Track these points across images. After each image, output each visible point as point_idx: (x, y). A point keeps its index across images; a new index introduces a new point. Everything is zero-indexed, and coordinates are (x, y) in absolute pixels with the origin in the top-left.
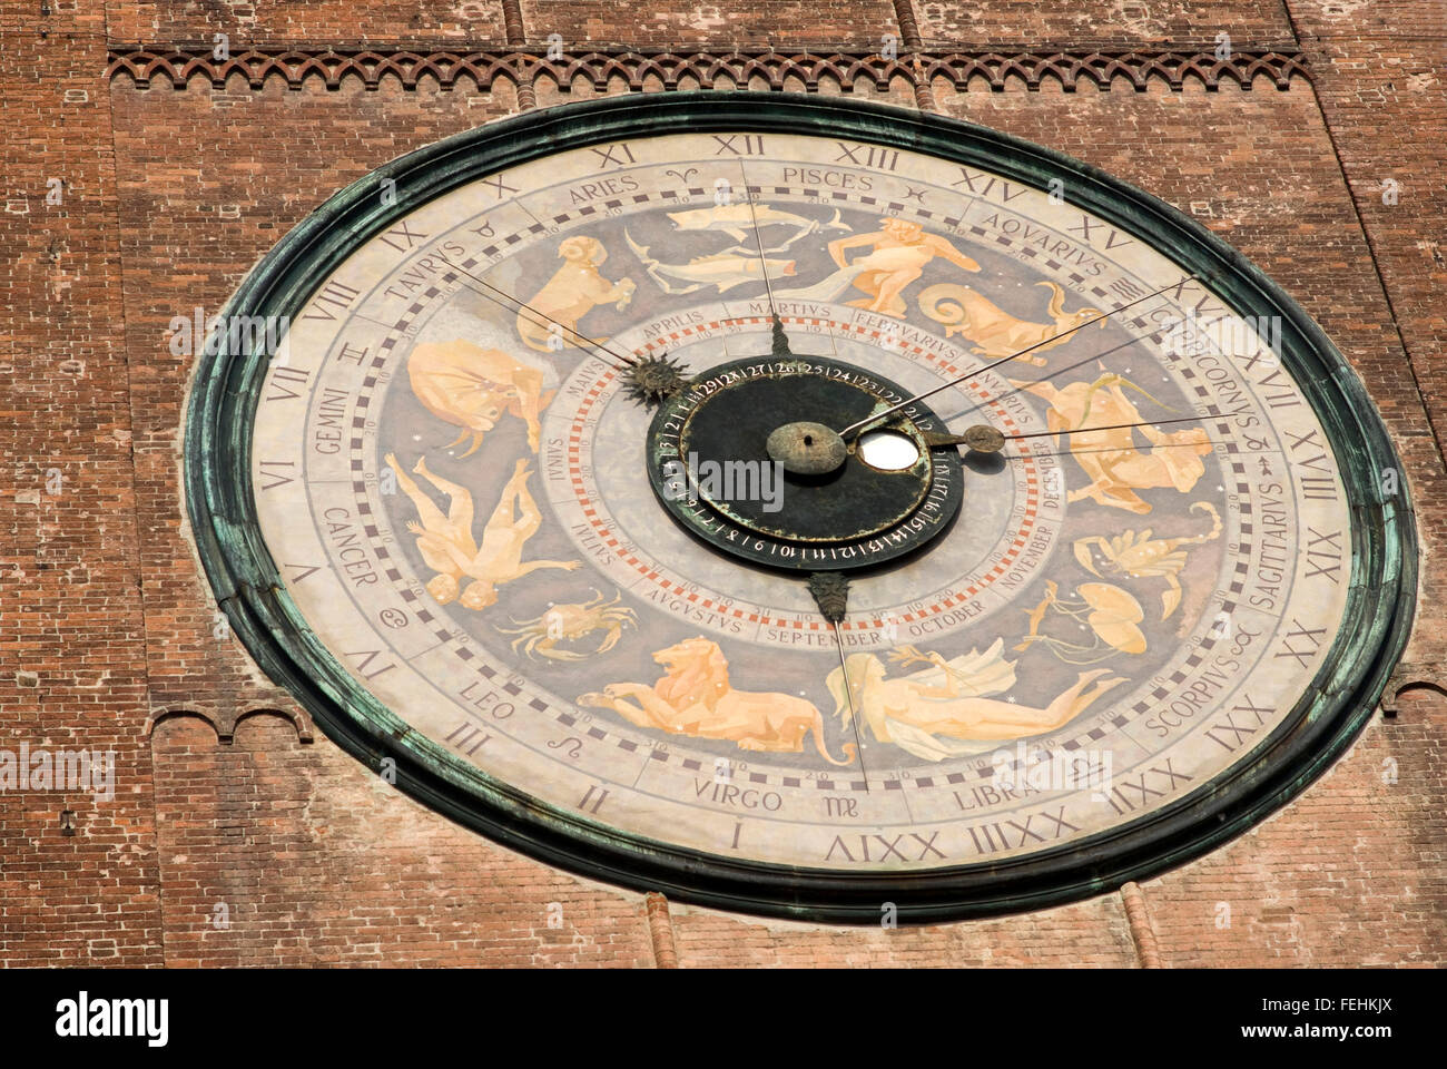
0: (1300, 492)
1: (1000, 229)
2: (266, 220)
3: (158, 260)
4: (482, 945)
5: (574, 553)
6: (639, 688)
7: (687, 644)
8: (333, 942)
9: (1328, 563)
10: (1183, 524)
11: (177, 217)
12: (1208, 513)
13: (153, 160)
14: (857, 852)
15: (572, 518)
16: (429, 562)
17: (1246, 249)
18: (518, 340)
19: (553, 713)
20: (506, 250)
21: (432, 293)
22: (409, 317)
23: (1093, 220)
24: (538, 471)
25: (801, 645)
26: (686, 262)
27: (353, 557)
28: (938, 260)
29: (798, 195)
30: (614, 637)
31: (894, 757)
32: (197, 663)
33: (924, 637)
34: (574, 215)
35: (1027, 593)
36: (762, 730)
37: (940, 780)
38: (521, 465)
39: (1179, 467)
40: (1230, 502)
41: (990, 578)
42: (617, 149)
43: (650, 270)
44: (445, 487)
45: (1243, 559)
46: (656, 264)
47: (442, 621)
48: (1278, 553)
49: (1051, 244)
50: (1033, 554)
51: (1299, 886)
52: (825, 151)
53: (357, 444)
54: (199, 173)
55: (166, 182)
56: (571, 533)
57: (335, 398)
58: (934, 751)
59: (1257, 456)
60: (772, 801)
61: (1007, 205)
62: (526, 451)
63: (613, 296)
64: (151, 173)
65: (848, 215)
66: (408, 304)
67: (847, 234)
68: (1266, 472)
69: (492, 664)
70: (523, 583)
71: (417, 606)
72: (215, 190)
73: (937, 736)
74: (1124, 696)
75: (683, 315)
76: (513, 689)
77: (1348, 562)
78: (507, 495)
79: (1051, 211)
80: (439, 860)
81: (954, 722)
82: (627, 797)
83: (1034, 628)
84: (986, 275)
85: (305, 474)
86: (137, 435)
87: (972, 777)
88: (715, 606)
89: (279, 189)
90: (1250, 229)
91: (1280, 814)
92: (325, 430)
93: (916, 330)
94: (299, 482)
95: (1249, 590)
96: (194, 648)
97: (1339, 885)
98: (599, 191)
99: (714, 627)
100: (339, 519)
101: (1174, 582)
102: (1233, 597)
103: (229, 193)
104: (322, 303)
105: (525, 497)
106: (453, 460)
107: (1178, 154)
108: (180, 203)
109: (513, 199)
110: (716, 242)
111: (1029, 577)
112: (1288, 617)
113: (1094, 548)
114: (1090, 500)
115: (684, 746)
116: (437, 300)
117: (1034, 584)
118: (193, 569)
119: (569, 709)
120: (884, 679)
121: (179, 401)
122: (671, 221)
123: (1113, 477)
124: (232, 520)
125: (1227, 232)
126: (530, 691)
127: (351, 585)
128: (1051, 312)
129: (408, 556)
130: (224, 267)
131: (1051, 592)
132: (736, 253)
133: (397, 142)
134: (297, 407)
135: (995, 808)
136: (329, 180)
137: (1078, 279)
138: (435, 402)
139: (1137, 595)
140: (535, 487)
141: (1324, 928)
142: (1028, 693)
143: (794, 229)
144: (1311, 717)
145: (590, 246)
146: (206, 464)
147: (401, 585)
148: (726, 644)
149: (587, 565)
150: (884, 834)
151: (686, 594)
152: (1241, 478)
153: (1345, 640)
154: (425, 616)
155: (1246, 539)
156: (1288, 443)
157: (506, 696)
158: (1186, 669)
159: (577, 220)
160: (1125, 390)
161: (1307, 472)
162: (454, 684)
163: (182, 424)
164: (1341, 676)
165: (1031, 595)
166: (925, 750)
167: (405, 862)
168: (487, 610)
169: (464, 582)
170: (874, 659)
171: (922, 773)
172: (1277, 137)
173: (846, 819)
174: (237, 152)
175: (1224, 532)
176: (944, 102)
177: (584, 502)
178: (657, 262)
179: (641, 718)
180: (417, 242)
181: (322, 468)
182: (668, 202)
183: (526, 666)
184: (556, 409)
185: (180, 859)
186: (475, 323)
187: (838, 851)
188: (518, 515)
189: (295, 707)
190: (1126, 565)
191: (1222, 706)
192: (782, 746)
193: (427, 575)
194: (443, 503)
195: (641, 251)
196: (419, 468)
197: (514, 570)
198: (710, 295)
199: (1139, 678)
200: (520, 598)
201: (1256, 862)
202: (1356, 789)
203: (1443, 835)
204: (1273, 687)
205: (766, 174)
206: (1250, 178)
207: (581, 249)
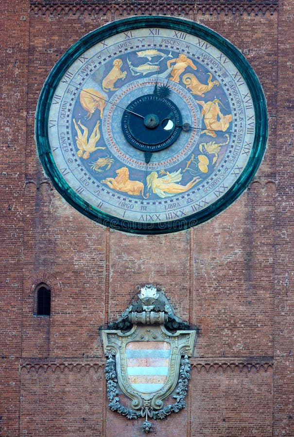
0: (246, 132)
1: (203, 58)
2: (57, 54)
3: (35, 65)
4: (77, 236)
5: (105, 145)
6: (112, 179)
7: (123, 168)
8: (52, 235)
9: (247, 151)
10: (221, 140)
11: (41, 53)
12: (227, 137)
13: (37, 36)
14: (145, 219)
15: (106, 136)
16: (78, 147)
17: (252, 63)
18: (102, 88)
19: (96, 185)
20: (103, 63)
21: (87, 75)
22: (82, 82)
23: (223, 55)
24: (101, 124)
25: (144, 169)
26: (138, 67)
27: (65, 145)
28: (189, 66)
29: (163, 48)
30: (109, 166)
31: (155, 197)
32: (35, 170)
33: (167, 168)
34: (118, 52)
35: (188, 157)
36: (133, 190)
37: (163, 203)
38: (98, 122)
39: (224, 125)
40: (232, 134)
41: (182, 153)
42: (129, 33)
43: (130, 69)
44: (83, 127)
45: (231, 149)
46: (132, 67)
47: (79, 162)
48: (238, 148)
49: (213, 62)
50: (192, 147)
51: (222, 228)
52: (171, 34)
53: (68, 116)
54: (45, 40)
55: (39, 42)
56: (105, 140)
57: (66, 103)
58: (163, 196)
59: (240, 122)
60: (132, 206)
61: (206, 50)
62: (100, 119)
63: (122, 76)
64: (36, 40)
65: (173, 53)
66: (82, 78)
67: (172, 59)
68: (241, 126)
69: (87, 172)
70: (95, 152)
71: (75, 158)
72: (48, 45)
73: (164, 192)
74: (200, 183)
75: (135, 82)
76: (89, 179)
77: (251, 151)
78: (95, 130)
79: (214, 53)
80: (72, 217)
81: (168, 189)
82: (106, 205)
83: (187, 167)
84: (197, 71)
85: (58, 124)
86: (28, 113)
87: (169, 202)
88: (129, 159)
89: (60, 45)
90: (254, 57)
91: (223, 212)
92: (63, 112)
93: (181, 86)
94: (57, 125)
95: (231, 157)
96: (34, 167)
97: (229, 228)
98: (124, 46)
99: (128, 164)
100: (63, 136)
101: (216, 155)
102: (227, 159)
103: (51, 46)
104: (66, 78)
105: (98, 131)
106: (86, 121)
107: (245, 35)
108: (41, 49)
109: (106, 48)
110: (144, 61)
111: (189, 153)
112: (236, 164)
113: (203, 146)
114: (205, 133)
115: (118, 193)
116: (88, 77)
117: (190, 154)
118: (35, 147)
119: (99, 184)
120: (157, 178)
121: (37, 104)
122: (136, 54)
123: (211, 127)
124: (43, 136)
125: (249, 59)
126: (93, 179)
127: (63, 152)
128: (208, 82)
129: (74, 145)
130: (48, 67)
131: (193, 157)
132: (148, 64)
133: (85, 31)
134: (58, 106)
135: (171, 209)
136: (70, 42)
137: (216, 72)
138: (84, 105)
139: (209, 158)
140: (100, 128)
141: (224, 238)
142: (183, 183)
144: (234, 190)
145: (120, 62)
146: (39, 122)
147: (72, 152)
148: (130, 169)
149: (107, 148)
150: (150, 214)
151: (124, 156)
152: (236, 128)
153: (245, 170)
154: (76, 160)
155: (233, 144)
156: (247, 119)
157: (88, 180)
158: (214, 177)
159: (118, 54)
160: (219, 104)
161: (249, 127)
162: (79, 177)
163: (37, 110)
164: (242, 180)
165: (188, 158)
166: (161, 195)
168: (87, 159)
169: (84, 152)
170: (156, 173)
171: (160, 201)
172: (267, 30)
173: (145, 211)
174: (54, 34)
175: (229, 142)
176: (199, 19)
177: (109, 132)
178: (132, 66)
179: (111, 186)
180: (86, 60)
181: (61, 122)
182: (137, 49)
183: (93, 173)
185: (28, 216)
186: (94, 83)
187: (142, 219)
188: (96, 135)
189: (50, 182)
190: (208, 150)
191: (218, 186)
192: (136, 194)
193: (77, 150)
194: (82, 131)
195: (130, 63)
196: (79, 123)
197: (94, 149)
198: (141, 76)
199: (204, 179)
200: (94, 156)
201: (216, 223)
202: (238, 206)
203: (251, 217)
204: (229, 181)
205: (158, 41)
206: (258, 42)
207: (118, 63)
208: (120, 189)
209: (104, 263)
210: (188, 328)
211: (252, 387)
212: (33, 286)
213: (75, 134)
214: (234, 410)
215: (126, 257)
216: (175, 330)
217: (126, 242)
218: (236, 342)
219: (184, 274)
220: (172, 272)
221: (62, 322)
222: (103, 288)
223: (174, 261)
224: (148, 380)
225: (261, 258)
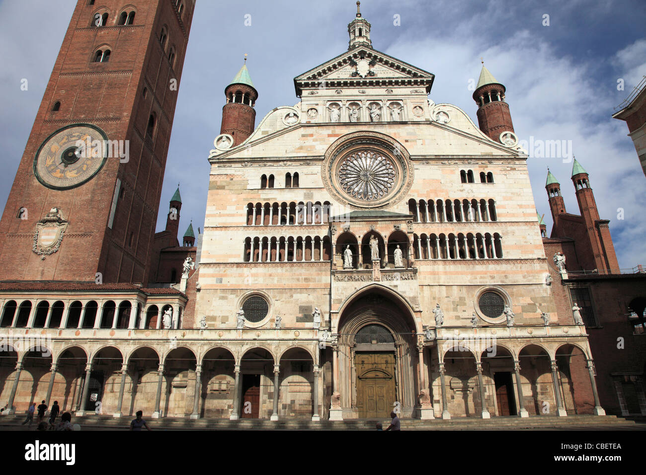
1: (93, 135)
2: (48, 135)
3: (40, 139)
4: (38, 191)
6: (54, 173)
8: (30, 191)
10: (93, 160)
11: (43, 135)
12: (95, 159)
13: (43, 130)
14: (62, 186)
15: (56, 160)
19: (48, 175)
20: (61, 137)
21: (55, 141)
22: (53, 143)
23: (100, 134)
24: (56, 156)
27: (42, 163)
29: (81, 132)
30: (54, 169)
33: (73, 169)
36: (60, 176)
41: (78, 165)
42: (72, 128)
43: (69, 139)
48: (96, 164)
49: (96, 136)
51: (85, 189)
52: (84, 128)
53: (46, 154)
54: (45, 131)
55: (43, 132)
57: (46, 150)
60: (59, 181)
61: (95, 133)
62: (56, 154)
65: (84, 134)
74: (82, 174)
75: (69, 143)
79: (97, 133)
80: (38, 186)
82: (50, 181)
83: (80, 168)
84: (90, 139)
88: (61, 166)
89: (50, 132)
90: (110, 134)
91: (87, 183)
92: (45, 152)
94: (41, 157)
97: (89, 188)
101: (90, 165)
102: (93, 166)
103: (47, 133)
107: (108, 127)
110: (74, 136)
115: (55, 177)
118: (33, 163)
121: (38, 149)
124: (36, 160)
125: (108, 135)
126: (48, 173)
127: (41, 165)
129: (45, 163)
130: (44, 139)
133: (59, 128)
134: (44, 150)
135: (71, 182)
136: (53, 131)
137: (96, 139)
138: (52, 150)
139: (87, 165)
142: (77, 174)
144: (93, 176)
146: (36, 156)
147: (44, 165)
149: (55, 163)
150: (64, 184)
153: (98, 169)
154: (44, 167)
155: (96, 161)
158: (87, 171)
159: (67, 135)
162: (44, 172)
163: (36, 152)
164: (96, 172)
165: (80, 166)
168: (48, 167)
169: (48, 165)
170: (69, 171)
172: (115, 126)
173: (62, 183)
176: (95, 124)
177: (57, 158)
179: (53, 175)
180: (56, 137)
181: (43, 156)
182: (73, 133)
184: (59, 151)
187: (60, 186)
188: (53, 159)
189: (35, 174)
194: (49, 158)
195: (70, 137)
196: (49, 156)
197: (51, 164)
198: (71, 142)
199: (84, 172)
200: (50, 166)
201: (84, 186)
202: (93, 181)
203: (97, 184)
204: (92, 173)
205: (80, 130)
206: (112, 130)
207: (66, 137)
209: (44, 200)
210: (66, 222)
211: (83, 243)
212: (19, 208)
213: (46, 159)
214: (75, 251)
215: (52, 198)
216: (61, 223)
217: (53, 193)
218: (82, 227)
219: (70, 204)
220: (66, 203)
221: (25, 220)
222: (42, 208)
223: (67, 200)
224: (47, 240)
225: (96, 198)
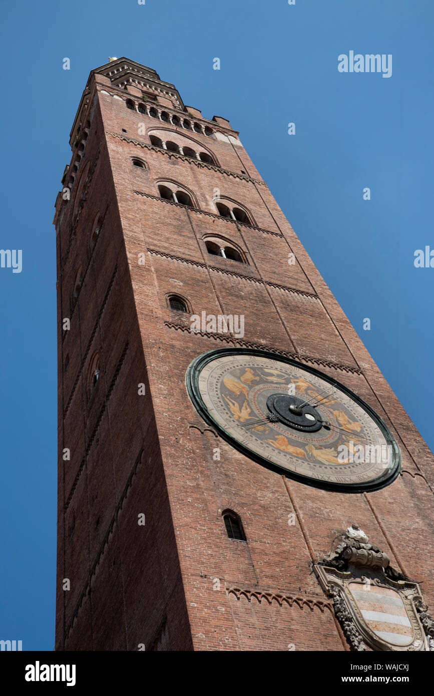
1: (318, 384)
2: (195, 354)
4: (255, 477)
5: (257, 417)
6: (273, 441)
7: (280, 436)
11: (181, 350)
12: (363, 436)
14: (317, 476)
15: (256, 411)
16: (233, 413)
18: (242, 381)
19: (259, 442)
25: (300, 441)
26: (267, 376)
28: (309, 386)
29: (284, 371)
31: (320, 462)
32: (195, 419)
36: (296, 453)
37: (328, 468)
39: (357, 427)
40: (366, 435)
41: (329, 437)
42: (253, 357)
43: (262, 376)
44: (233, 401)
47: (237, 423)
49: (327, 388)
50: (336, 435)
51: (393, 499)
52: (287, 366)
54: (182, 343)
55: (177, 344)
56: (257, 414)
58: (327, 463)
59: (369, 429)
61: (319, 381)
62: (246, 399)
63: (256, 379)
64: (174, 341)
65: (293, 376)
66: (222, 372)
67: (294, 379)
69: (247, 431)
70: (250, 420)
71: (232, 419)
72: (185, 347)
73: (326, 461)
78: (244, 405)
79: (326, 384)
80: (244, 462)
81: (329, 459)
82: (275, 458)
84: (317, 391)
85: (209, 394)
87: (334, 468)
88: (284, 431)
89: (196, 349)
91: (387, 487)
93: (308, 396)
96: (194, 417)
98: (251, 363)
99: (284, 434)
100: (216, 402)
103: (187, 348)
104: (208, 368)
105: (247, 406)
106: (234, 397)
108: (180, 347)
109: (237, 360)
110: (272, 375)
111: (336, 439)
113: (346, 437)
116: (227, 372)
118: (191, 404)
119: (262, 442)
120: (315, 449)
122: (263, 370)
123: (346, 427)
124: (198, 398)
126: (254, 437)
129: (229, 411)
130: (189, 359)
131: (340, 442)
132: (276, 377)
133: (215, 347)
134: (205, 383)
135: (339, 475)
136: (205, 350)
137: (333, 395)
138: (229, 388)
140: (248, 404)
143: (285, 376)
145: (251, 370)
146: (193, 387)
148: (287, 438)
150: (321, 474)
151: (279, 428)
152: (367, 431)
153: (392, 461)
154: (234, 421)
155: (370, 441)
156: (374, 428)
157: (250, 437)
159: (248, 366)
160: (345, 413)
161: (378, 434)
166: (324, 462)
167: (238, 461)
168: (245, 423)
169: (239, 417)
170: (313, 446)
171: (325, 466)
172: (360, 382)
174: (188, 342)
175: (367, 440)
176: (305, 363)
177: (258, 409)
179: (275, 446)
180: (221, 362)
182: (262, 367)
183: (253, 433)
184: (250, 394)
185: (198, 451)
186: (234, 377)
187: (313, 475)
188: (247, 409)
191: (373, 467)
192: (300, 456)
193: (233, 415)
194: (234, 404)
195: (260, 373)
196: (229, 398)
197: (248, 417)
200: (250, 422)
202: (399, 486)
205: (279, 367)
207: (249, 370)
208: (284, 450)
209: (290, 505)
212: (220, 510)
213: (227, 404)
215: (311, 504)
219: (376, 530)
221: (263, 551)
223: (361, 517)
